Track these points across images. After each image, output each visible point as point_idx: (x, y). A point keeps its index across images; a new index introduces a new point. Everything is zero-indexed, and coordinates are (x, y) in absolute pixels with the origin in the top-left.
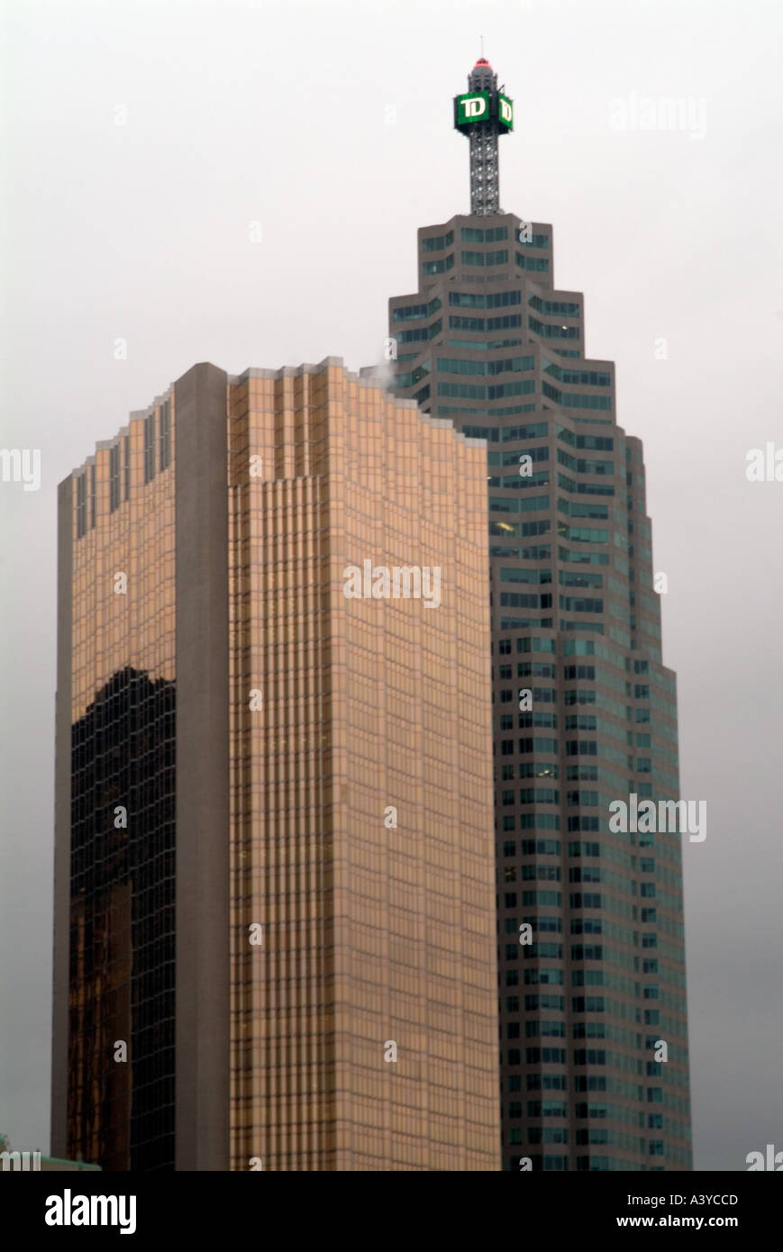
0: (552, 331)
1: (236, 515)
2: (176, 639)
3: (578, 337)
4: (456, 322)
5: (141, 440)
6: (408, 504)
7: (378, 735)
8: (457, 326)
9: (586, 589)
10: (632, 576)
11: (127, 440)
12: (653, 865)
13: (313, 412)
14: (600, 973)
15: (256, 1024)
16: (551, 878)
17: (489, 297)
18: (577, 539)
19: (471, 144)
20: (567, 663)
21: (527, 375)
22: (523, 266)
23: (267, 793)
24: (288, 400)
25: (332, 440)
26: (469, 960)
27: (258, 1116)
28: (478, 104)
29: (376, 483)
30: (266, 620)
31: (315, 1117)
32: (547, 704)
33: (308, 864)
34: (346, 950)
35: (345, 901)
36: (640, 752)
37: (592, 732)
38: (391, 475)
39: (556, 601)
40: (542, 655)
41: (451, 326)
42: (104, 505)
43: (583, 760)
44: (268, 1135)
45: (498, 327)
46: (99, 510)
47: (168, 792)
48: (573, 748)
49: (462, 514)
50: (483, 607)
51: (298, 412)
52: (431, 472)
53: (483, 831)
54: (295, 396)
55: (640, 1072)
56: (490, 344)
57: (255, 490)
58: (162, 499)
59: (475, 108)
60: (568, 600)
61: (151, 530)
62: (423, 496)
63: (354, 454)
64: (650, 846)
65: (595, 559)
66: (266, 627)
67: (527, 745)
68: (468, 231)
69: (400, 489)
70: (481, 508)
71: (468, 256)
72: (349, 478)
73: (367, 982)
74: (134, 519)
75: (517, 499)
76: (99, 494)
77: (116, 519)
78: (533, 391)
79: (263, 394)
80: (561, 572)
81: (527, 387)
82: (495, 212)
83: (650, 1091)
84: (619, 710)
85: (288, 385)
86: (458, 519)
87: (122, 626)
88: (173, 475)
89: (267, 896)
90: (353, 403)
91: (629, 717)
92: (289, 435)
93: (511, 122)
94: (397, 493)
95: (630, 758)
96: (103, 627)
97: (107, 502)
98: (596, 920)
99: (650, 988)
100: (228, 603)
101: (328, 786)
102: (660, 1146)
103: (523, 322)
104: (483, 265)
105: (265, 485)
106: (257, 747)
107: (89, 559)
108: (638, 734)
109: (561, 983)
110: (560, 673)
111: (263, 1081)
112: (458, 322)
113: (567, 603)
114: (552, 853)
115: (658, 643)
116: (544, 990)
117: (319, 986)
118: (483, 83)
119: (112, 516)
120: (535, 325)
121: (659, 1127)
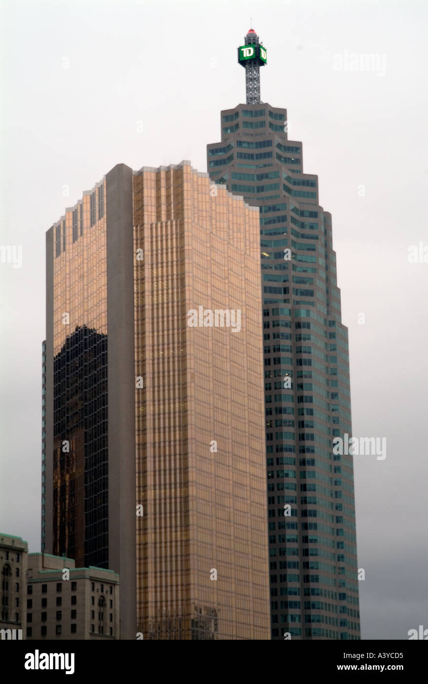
0: (287, 160)
1: (137, 240)
2: (107, 302)
3: (300, 164)
4: (240, 155)
5: (89, 205)
6: (222, 237)
7: (208, 350)
8: (241, 157)
9: (305, 285)
10: (327, 280)
11: (81, 206)
12: (338, 420)
13: (175, 188)
14: (314, 472)
15: (149, 492)
16: (289, 426)
17: (257, 143)
18: (300, 261)
19: (246, 70)
20: (296, 321)
21: (275, 181)
22: (272, 129)
23: (153, 378)
24: (163, 183)
25: (185, 202)
26: (252, 463)
27: (150, 538)
28: (250, 51)
29: (206, 225)
30: (152, 292)
31: (179, 538)
32: (287, 341)
33: (174, 413)
34: (194, 455)
35: (193, 431)
36: (332, 365)
37: (309, 354)
38: (214, 221)
39: (291, 291)
40: (284, 316)
41: (238, 157)
42: (70, 239)
43: (305, 368)
44: (155, 548)
45: (261, 157)
46: (67, 241)
47: (104, 378)
48: (300, 362)
49: (248, 243)
50: (258, 289)
51: (168, 188)
52: (233, 221)
53: (259, 400)
54: (166, 181)
55: (333, 521)
56: (257, 166)
57: (147, 227)
58: (100, 233)
59: (248, 53)
60: (297, 290)
61: (94, 249)
62: (229, 233)
63: (196, 210)
64: (337, 411)
65: (309, 271)
66: (153, 295)
67: (278, 361)
68: (245, 112)
69: (218, 229)
70: (257, 241)
71: (246, 124)
72: (194, 221)
73: (204, 472)
74: (85, 244)
75: (271, 241)
76: (67, 233)
77: (76, 246)
78: (279, 188)
79: (151, 180)
80: (293, 276)
81: (276, 186)
82: (258, 103)
83: (338, 530)
84: (321, 345)
85: (163, 175)
86: (246, 246)
87: (79, 298)
88: (106, 221)
89: (154, 429)
90: (195, 184)
91: (326, 348)
92: (163, 200)
93: (266, 60)
94: (216, 230)
95: (327, 368)
96: (69, 299)
97: (71, 238)
98: (312, 446)
99: (337, 480)
100: (133, 284)
101: (185, 374)
102: (343, 557)
103: (273, 155)
104: (253, 128)
105: (152, 225)
106: (148, 355)
107: (62, 266)
108: (331, 357)
109: (295, 477)
110: (294, 326)
111: (153, 521)
112: (241, 155)
113: (296, 292)
114: (290, 414)
115: (339, 313)
116: (286, 480)
117: (180, 473)
118: (252, 40)
119: (74, 244)
120: (279, 157)
121: (342, 548)
